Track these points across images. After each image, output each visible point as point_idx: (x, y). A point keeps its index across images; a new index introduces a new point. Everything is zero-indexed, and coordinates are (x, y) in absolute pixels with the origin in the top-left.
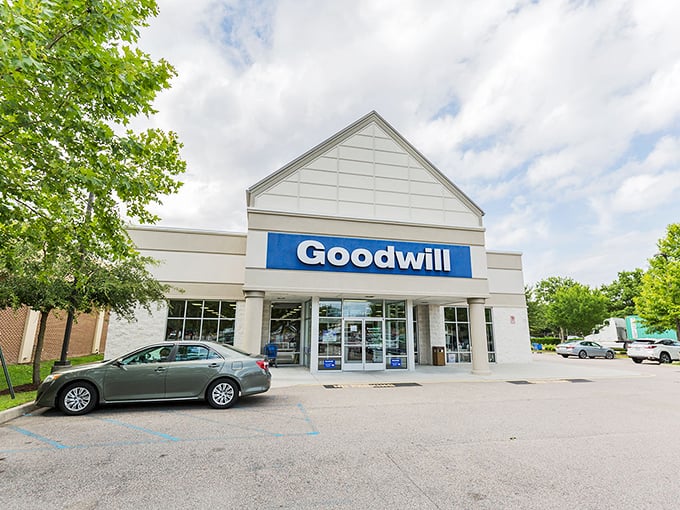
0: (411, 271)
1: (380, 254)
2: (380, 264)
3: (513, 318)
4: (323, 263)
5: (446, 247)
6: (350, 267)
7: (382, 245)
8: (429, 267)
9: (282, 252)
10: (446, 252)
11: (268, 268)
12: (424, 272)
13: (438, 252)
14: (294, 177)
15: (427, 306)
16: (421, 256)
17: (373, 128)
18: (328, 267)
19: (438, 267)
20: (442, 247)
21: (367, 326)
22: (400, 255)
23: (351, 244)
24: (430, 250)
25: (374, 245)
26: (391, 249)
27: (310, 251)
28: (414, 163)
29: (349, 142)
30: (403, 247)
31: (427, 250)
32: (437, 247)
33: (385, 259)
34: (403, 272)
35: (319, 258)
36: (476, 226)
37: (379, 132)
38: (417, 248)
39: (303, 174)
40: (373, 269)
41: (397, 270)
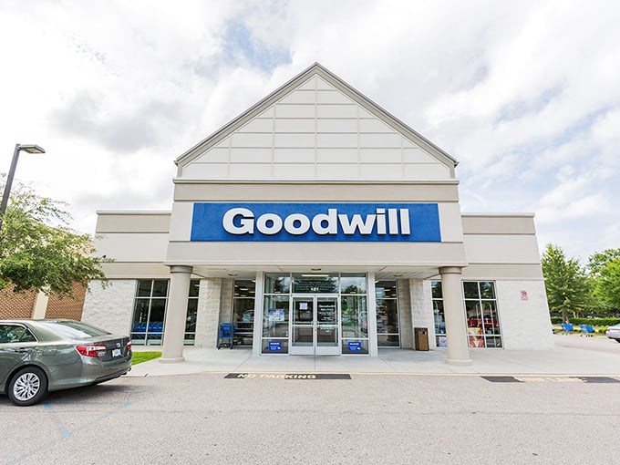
0: (357, 237)
1: (319, 218)
2: (319, 230)
3: (524, 293)
4: (251, 232)
5: (404, 206)
6: (283, 236)
7: (323, 208)
8: (382, 230)
9: (208, 224)
10: (405, 213)
11: (192, 240)
12: (374, 237)
13: (393, 212)
14: (225, 143)
15: (408, 280)
16: (371, 218)
17: (316, 82)
18: (256, 236)
19: (394, 230)
20: (399, 206)
21: (319, 303)
22: (344, 218)
23: (284, 209)
24: (383, 211)
25: (312, 209)
26: (333, 212)
27: (237, 220)
28: (364, 113)
29: (286, 99)
30: (348, 209)
31: (379, 211)
32: (392, 206)
33: (325, 224)
34: (349, 238)
35: (248, 227)
36: (447, 178)
37: (323, 84)
38: (365, 209)
39: (235, 138)
40: (310, 236)
41: (340, 236)
